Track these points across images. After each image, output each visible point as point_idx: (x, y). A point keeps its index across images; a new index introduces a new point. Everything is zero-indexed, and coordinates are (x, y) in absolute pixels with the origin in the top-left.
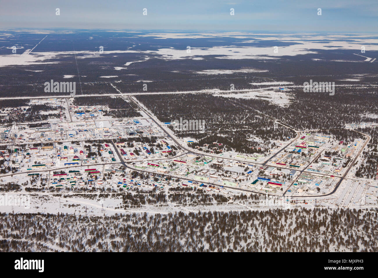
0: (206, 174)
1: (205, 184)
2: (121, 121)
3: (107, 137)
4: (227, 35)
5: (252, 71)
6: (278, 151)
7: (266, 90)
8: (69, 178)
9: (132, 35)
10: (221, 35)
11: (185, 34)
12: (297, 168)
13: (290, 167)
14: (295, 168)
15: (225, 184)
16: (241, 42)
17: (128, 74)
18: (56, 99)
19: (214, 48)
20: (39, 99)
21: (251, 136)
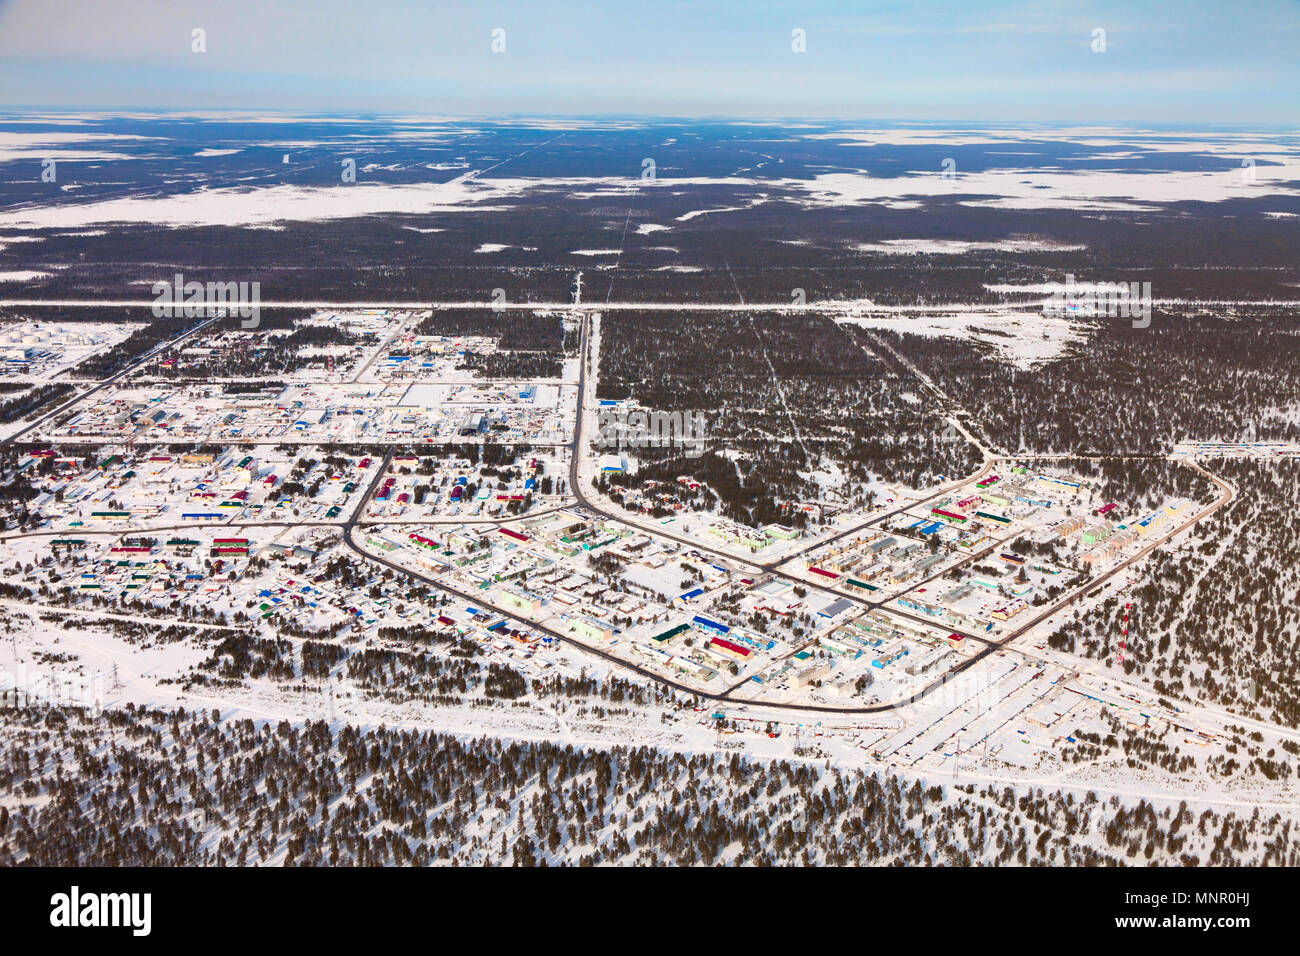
0: (552, 586)
1: (512, 624)
2: (487, 387)
3: (394, 436)
4: (1062, 136)
5: (1035, 245)
6: (865, 522)
7: (1017, 309)
8: (144, 564)
9: (790, 133)
10: (1046, 136)
11: (940, 133)
12: (867, 591)
13: (847, 588)
14: (859, 592)
15: (573, 630)
16: (1087, 156)
17: (656, 245)
18: (383, 311)
19: (985, 173)
20: (342, 309)
21: (825, 461)
